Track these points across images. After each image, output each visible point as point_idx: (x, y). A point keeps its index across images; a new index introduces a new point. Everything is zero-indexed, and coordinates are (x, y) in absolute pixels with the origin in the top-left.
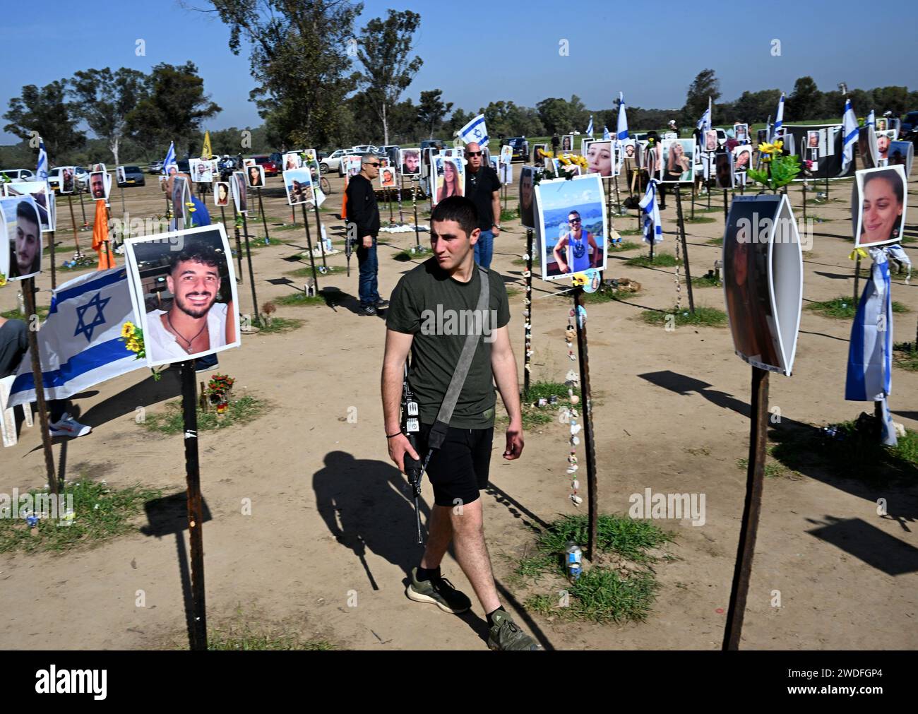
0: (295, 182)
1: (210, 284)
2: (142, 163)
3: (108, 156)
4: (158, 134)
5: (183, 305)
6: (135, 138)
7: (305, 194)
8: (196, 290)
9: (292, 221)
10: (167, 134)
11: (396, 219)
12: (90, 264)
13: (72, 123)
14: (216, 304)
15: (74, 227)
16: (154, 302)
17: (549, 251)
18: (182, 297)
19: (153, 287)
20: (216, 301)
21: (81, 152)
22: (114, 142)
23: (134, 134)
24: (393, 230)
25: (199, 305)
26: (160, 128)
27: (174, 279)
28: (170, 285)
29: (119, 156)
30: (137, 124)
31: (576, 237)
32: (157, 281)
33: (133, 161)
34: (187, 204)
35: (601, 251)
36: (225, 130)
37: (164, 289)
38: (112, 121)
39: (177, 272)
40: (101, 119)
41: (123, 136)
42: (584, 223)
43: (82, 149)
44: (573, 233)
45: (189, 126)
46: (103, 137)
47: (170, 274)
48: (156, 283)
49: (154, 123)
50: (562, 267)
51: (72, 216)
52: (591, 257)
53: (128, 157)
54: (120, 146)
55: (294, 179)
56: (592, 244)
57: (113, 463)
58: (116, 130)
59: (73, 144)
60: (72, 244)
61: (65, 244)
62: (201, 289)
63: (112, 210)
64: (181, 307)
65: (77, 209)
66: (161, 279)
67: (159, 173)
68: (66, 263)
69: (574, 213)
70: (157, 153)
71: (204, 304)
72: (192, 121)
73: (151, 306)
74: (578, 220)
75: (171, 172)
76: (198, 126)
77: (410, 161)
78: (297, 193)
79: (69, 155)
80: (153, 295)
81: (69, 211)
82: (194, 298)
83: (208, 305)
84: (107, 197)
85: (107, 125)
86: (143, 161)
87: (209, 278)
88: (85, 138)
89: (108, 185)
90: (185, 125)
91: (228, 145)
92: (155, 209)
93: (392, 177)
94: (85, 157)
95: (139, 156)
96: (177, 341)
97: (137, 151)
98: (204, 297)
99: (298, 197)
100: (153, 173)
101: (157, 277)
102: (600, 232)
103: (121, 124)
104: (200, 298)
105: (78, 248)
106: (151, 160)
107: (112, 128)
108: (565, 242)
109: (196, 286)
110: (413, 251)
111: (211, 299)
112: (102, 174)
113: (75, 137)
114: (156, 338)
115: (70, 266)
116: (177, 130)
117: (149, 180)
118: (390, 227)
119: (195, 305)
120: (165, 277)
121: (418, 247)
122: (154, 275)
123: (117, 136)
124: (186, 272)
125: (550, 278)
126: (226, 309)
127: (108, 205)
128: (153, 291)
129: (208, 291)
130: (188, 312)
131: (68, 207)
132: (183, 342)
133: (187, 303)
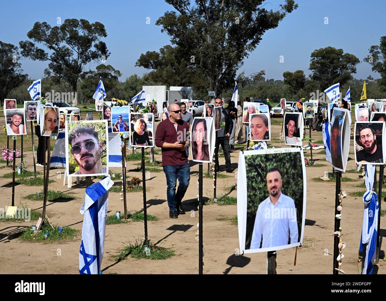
17: (113, 125)
31: (121, 122)
35: (128, 127)
42: (123, 118)
44: (120, 121)
50: (117, 130)
52: (125, 128)
56: (125, 124)
69: (120, 115)
74: (121, 117)
102: (128, 121)
108: (117, 123)
125: (114, 132)
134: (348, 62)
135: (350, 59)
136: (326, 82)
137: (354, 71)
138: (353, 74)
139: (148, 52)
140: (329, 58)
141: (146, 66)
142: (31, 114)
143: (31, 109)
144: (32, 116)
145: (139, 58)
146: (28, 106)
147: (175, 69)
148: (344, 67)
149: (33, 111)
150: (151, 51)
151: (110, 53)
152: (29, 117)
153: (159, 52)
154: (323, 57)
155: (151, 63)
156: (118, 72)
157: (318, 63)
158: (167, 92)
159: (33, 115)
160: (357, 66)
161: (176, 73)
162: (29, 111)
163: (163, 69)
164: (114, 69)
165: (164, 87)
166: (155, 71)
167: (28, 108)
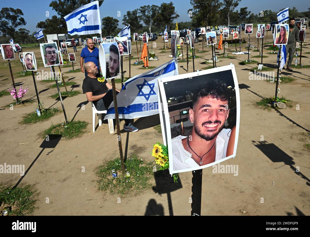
0: (210, 37)
1: (221, 114)
2: (157, 33)
3: (148, 31)
4: (161, 24)
5: (200, 131)
6: (155, 25)
7: (213, 41)
8: (210, 119)
9: (202, 50)
10: (164, 24)
11: (238, 49)
12: (142, 63)
13: (139, 22)
14: (224, 129)
15: (138, 51)
16: (178, 130)
18: (199, 125)
19: (178, 118)
20: (224, 127)
21: (141, 30)
22: (150, 27)
23: (155, 24)
24: (237, 53)
25: (211, 131)
26: (162, 22)
27: (195, 112)
28: (191, 116)
29: (151, 31)
30: (156, 21)
32: (181, 114)
33: (154, 32)
34: (177, 45)
36: (180, 23)
37: (186, 119)
38: (149, 20)
39: (198, 105)
40: (146, 20)
41: (152, 25)
43: (142, 29)
45: (170, 21)
46: (147, 25)
47: (192, 108)
48: (180, 115)
49: (161, 21)
51: (137, 48)
53: (153, 31)
54: (151, 28)
55: (209, 35)
57: (145, 147)
58: (150, 23)
59: (139, 27)
60: (137, 57)
61: (135, 57)
62: (214, 119)
63: (149, 46)
64: (198, 132)
65: (139, 46)
66: (185, 112)
67: (161, 35)
68: (135, 63)
70: (161, 30)
71: (215, 130)
72: (171, 20)
73: (175, 133)
75: (166, 35)
76: (173, 21)
77: (249, 29)
78: (210, 41)
79: (138, 31)
80: (178, 124)
81: (136, 47)
82: (208, 125)
83: (218, 130)
84: (147, 43)
85: (148, 22)
86: (157, 32)
87: (221, 110)
88: (142, 26)
89: (147, 39)
90: (169, 21)
91: (180, 27)
92: (160, 46)
93: (237, 35)
94: (142, 31)
95: (156, 31)
96: (192, 157)
97: (156, 29)
98: (216, 125)
99: (210, 42)
100: (160, 35)
101: (181, 110)
103: (152, 21)
104: (212, 126)
105: (138, 58)
106: (159, 32)
107: (149, 22)
109: (210, 117)
110: (247, 61)
111: (220, 126)
112: (146, 35)
113: (140, 25)
114: (178, 156)
115: (136, 64)
116: (167, 23)
117: (159, 37)
118: (236, 52)
119: (209, 131)
120: (188, 111)
121: (248, 60)
122: (180, 109)
123: (150, 25)
124: (204, 106)
126: (230, 133)
127: (147, 45)
128: (178, 121)
129: (219, 120)
130: (203, 137)
131: (136, 45)
132: (196, 157)
133: (203, 130)
134: (115, 22)
135: (116, 20)
136: (109, 29)
137: (118, 25)
138: (117, 26)
139: (40, 22)
140: (108, 21)
141: (41, 28)
142: (51, 58)
143: (50, 52)
144: (52, 61)
145: (37, 24)
146: (46, 49)
147: (53, 28)
148: (114, 24)
149: (53, 54)
150: (42, 21)
151: (26, 22)
152: (49, 62)
153: (45, 22)
154: (107, 20)
155: (42, 26)
156: (28, 31)
157: (105, 22)
158: (58, 37)
159: (53, 59)
160: (118, 23)
161: (54, 30)
162: (48, 55)
163: (48, 28)
164: (26, 30)
165: (56, 35)
166: (45, 29)
167: (46, 52)
